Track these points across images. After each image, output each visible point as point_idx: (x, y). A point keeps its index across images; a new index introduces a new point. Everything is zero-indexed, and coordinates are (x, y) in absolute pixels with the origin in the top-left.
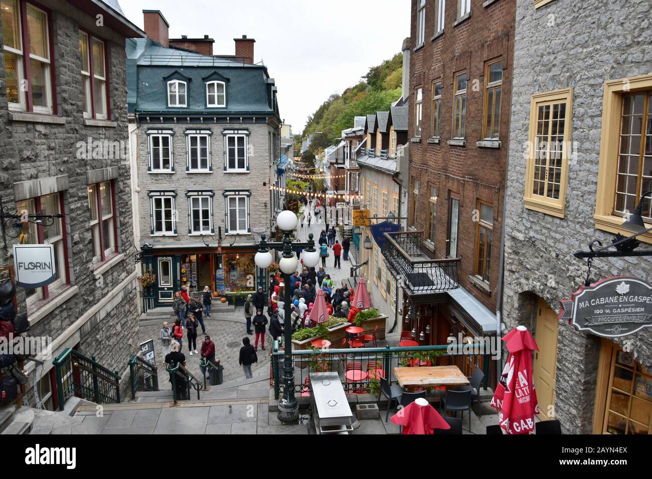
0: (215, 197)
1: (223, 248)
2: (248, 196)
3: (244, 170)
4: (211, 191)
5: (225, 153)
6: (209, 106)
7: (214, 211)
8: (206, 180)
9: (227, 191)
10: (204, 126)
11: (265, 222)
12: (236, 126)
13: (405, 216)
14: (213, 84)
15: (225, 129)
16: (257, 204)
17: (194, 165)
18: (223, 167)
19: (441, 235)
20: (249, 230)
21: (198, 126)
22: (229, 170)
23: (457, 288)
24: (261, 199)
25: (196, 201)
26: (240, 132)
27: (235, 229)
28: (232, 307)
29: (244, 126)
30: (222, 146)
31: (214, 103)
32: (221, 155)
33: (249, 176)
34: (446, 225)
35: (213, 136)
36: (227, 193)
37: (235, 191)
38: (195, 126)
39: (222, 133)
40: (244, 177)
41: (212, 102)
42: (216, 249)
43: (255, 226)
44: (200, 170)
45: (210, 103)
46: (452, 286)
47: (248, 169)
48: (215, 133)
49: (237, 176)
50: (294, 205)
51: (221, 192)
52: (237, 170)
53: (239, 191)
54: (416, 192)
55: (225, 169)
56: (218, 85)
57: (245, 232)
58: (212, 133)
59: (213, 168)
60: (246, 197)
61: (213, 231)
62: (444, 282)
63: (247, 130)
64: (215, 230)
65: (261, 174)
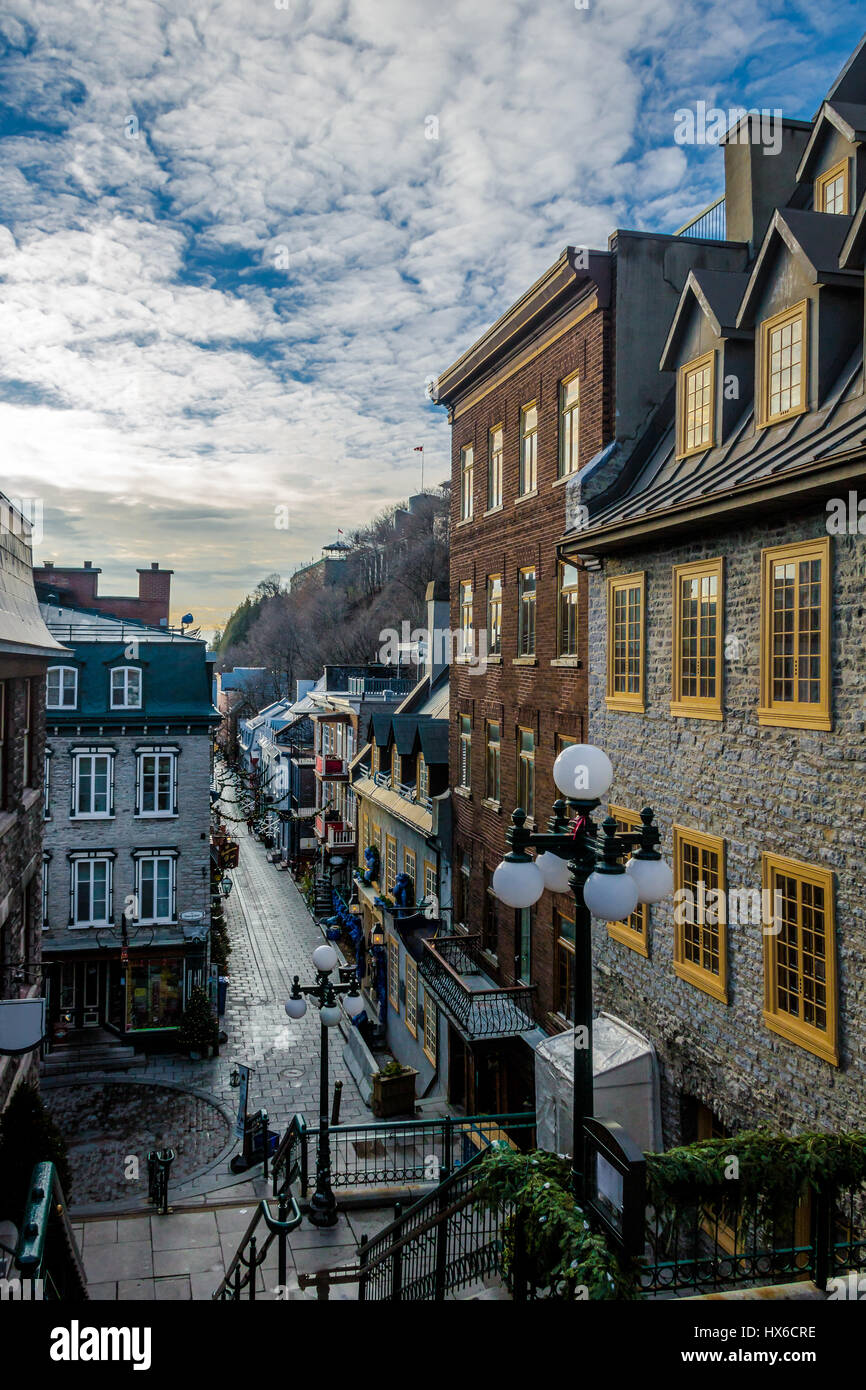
0: (117, 862)
1: (132, 951)
2: (175, 858)
3: (168, 813)
4: (111, 850)
5: (136, 785)
6: (113, 707)
7: (116, 885)
8: (102, 831)
9: (138, 849)
10: (105, 740)
11: (202, 901)
12: (157, 739)
13: (449, 905)
14: (123, 672)
15: (139, 745)
16: (190, 871)
17: (84, 806)
18: (132, 809)
19: (507, 947)
20: (175, 917)
21: (95, 740)
22: (144, 814)
23: (533, 1028)
24: (196, 862)
25: (84, 867)
26: (164, 749)
27: (151, 916)
28: (142, 1058)
29: (171, 739)
30: (132, 773)
31: (123, 703)
32: (130, 789)
33: (177, 823)
34: (513, 934)
35: (119, 758)
36: (139, 854)
37: (152, 849)
38: (88, 740)
39: (133, 750)
40: (169, 825)
41: (119, 699)
42: (118, 951)
43: (185, 908)
44: (93, 815)
45: (115, 703)
46: (526, 1027)
47: (176, 811)
48: (121, 752)
49: (157, 824)
50: (231, 853)
51: (129, 851)
52: (157, 813)
53: (160, 849)
54: (466, 870)
55: (137, 812)
56: (130, 672)
57: (167, 920)
58: (118, 751)
59: (118, 810)
60: (170, 859)
61: (111, 920)
62: (514, 1020)
63: (175, 745)
64: (116, 917)
65: (199, 819)
